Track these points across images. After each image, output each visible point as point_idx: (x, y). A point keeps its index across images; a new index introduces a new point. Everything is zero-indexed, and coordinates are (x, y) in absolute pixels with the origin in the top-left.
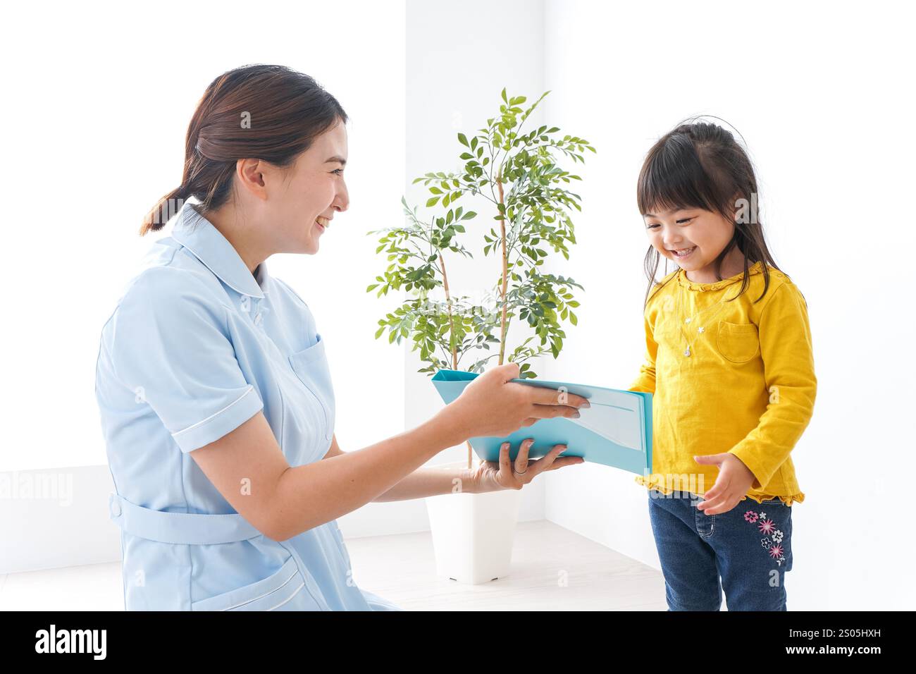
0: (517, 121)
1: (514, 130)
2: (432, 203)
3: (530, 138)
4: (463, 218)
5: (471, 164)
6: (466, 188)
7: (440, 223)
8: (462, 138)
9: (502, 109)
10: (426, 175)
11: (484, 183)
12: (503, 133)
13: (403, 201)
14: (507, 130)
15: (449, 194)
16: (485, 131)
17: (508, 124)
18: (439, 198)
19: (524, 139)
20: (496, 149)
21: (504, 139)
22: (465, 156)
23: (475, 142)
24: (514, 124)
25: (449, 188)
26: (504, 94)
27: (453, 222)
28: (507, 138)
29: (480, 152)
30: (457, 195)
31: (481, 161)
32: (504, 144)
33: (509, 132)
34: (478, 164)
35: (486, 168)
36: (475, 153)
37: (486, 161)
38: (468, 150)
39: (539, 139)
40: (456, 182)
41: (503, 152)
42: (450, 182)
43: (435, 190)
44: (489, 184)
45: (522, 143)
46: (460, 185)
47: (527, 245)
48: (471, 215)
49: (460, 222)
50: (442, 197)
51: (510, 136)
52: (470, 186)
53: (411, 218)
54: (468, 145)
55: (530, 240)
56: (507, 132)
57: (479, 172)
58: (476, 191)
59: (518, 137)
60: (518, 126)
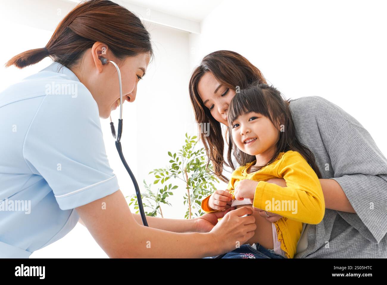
0: (192, 146)
1: (191, 149)
2: (156, 182)
3: (197, 153)
4: (172, 189)
5: (174, 165)
6: (171, 175)
7: (161, 191)
8: (170, 154)
9: (186, 141)
10: (154, 170)
11: (180, 172)
12: (186, 151)
13: (144, 182)
14: (188, 150)
15: (163, 178)
16: (181, 150)
17: (189, 147)
18: (159, 180)
19: (195, 153)
20: (185, 158)
21: (187, 154)
22: (171, 161)
23: (175, 155)
24: (191, 147)
25: (164, 175)
26: (186, 135)
27: (168, 191)
28: (188, 153)
29: (178, 159)
30: (167, 178)
31: (178, 163)
32: (188, 156)
33: (189, 151)
34: (177, 165)
35: (181, 166)
36: (175, 160)
37: (180, 163)
38: (172, 159)
39: (201, 153)
40: (167, 173)
41: (187, 159)
42: (165, 173)
43: (158, 177)
44: (182, 173)
45: (194, 155)
46: (169, 174)
47: (197, 199)
48: (175, 187)
49: (171, 191)
50: (161, 179)
51: (189, 152)
52: (173, 174)
53: (147, 190)
54: (172, 157)
55: (198, 197)
56: (188, 151)
57: (178, 168)
58: (176, 176)
59: (192, 153)
60: (192, 148)
